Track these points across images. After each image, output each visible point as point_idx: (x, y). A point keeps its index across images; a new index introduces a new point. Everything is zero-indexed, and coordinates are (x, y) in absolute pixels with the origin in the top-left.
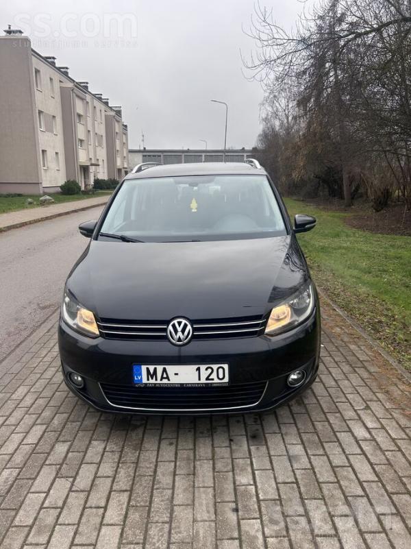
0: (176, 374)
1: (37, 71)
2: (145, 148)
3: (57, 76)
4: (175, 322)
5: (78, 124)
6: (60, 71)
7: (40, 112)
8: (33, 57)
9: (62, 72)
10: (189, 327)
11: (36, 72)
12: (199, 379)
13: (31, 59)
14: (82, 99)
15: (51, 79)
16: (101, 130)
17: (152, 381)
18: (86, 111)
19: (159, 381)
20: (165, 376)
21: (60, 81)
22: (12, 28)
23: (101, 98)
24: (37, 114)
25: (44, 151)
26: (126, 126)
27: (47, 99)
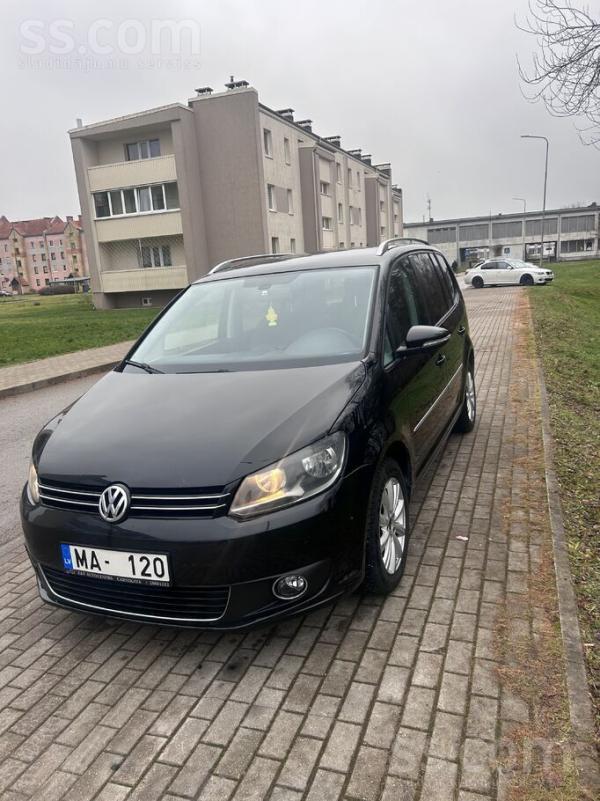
0: (107, 562)
1: (267, 133)
2: (431, 220)
3: (294, 135)
4: (109, 489)
5: (322, 197)
6: (299, 127)
7: (270, 187)
8: (261, 114)
9: (301, 128)
10: (124, 498)
11: (265, 133)
12: (134, 574)
13: (259, 116)
14: (329, 161)
15: (286, 140)
16: (359, 200)
17: (82, 568)
18: (336, 178)
19: (89, 570)
20: (95, 563)
21: (299, 141)
22: (235, 80)
23: (359, 156)
24: (266, 190)
25: (274, 240)
26: (400, 191)
27: (279, 168)
